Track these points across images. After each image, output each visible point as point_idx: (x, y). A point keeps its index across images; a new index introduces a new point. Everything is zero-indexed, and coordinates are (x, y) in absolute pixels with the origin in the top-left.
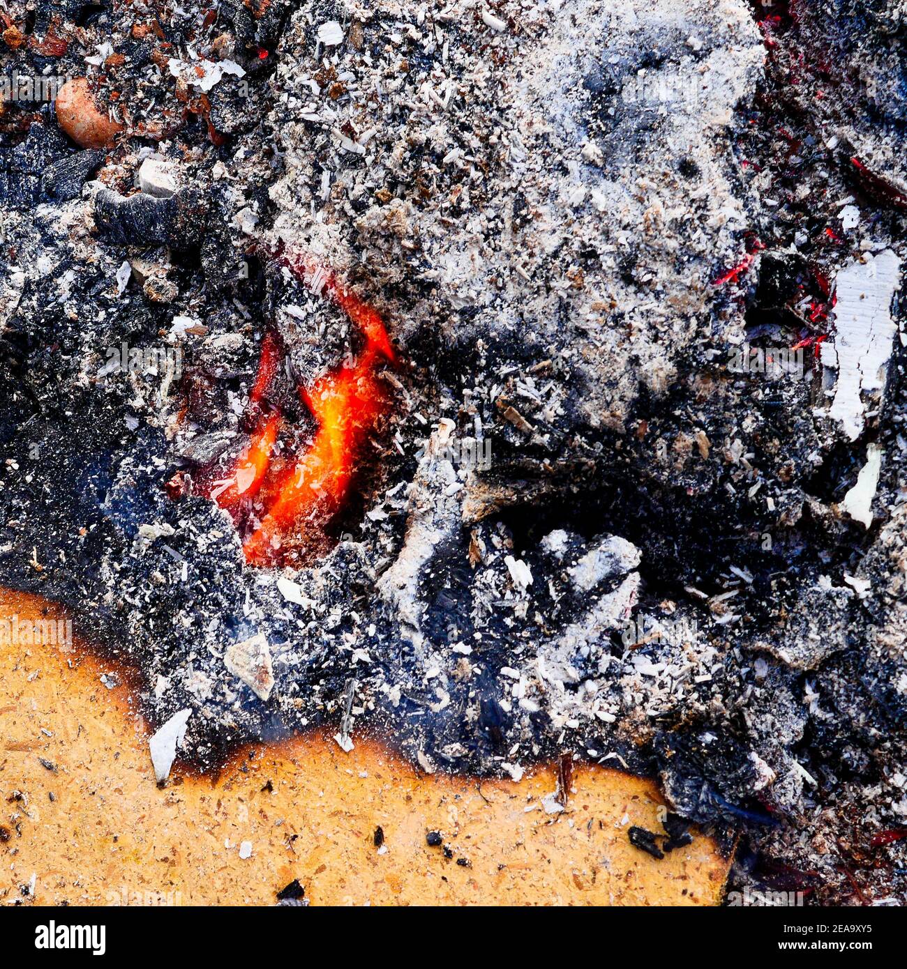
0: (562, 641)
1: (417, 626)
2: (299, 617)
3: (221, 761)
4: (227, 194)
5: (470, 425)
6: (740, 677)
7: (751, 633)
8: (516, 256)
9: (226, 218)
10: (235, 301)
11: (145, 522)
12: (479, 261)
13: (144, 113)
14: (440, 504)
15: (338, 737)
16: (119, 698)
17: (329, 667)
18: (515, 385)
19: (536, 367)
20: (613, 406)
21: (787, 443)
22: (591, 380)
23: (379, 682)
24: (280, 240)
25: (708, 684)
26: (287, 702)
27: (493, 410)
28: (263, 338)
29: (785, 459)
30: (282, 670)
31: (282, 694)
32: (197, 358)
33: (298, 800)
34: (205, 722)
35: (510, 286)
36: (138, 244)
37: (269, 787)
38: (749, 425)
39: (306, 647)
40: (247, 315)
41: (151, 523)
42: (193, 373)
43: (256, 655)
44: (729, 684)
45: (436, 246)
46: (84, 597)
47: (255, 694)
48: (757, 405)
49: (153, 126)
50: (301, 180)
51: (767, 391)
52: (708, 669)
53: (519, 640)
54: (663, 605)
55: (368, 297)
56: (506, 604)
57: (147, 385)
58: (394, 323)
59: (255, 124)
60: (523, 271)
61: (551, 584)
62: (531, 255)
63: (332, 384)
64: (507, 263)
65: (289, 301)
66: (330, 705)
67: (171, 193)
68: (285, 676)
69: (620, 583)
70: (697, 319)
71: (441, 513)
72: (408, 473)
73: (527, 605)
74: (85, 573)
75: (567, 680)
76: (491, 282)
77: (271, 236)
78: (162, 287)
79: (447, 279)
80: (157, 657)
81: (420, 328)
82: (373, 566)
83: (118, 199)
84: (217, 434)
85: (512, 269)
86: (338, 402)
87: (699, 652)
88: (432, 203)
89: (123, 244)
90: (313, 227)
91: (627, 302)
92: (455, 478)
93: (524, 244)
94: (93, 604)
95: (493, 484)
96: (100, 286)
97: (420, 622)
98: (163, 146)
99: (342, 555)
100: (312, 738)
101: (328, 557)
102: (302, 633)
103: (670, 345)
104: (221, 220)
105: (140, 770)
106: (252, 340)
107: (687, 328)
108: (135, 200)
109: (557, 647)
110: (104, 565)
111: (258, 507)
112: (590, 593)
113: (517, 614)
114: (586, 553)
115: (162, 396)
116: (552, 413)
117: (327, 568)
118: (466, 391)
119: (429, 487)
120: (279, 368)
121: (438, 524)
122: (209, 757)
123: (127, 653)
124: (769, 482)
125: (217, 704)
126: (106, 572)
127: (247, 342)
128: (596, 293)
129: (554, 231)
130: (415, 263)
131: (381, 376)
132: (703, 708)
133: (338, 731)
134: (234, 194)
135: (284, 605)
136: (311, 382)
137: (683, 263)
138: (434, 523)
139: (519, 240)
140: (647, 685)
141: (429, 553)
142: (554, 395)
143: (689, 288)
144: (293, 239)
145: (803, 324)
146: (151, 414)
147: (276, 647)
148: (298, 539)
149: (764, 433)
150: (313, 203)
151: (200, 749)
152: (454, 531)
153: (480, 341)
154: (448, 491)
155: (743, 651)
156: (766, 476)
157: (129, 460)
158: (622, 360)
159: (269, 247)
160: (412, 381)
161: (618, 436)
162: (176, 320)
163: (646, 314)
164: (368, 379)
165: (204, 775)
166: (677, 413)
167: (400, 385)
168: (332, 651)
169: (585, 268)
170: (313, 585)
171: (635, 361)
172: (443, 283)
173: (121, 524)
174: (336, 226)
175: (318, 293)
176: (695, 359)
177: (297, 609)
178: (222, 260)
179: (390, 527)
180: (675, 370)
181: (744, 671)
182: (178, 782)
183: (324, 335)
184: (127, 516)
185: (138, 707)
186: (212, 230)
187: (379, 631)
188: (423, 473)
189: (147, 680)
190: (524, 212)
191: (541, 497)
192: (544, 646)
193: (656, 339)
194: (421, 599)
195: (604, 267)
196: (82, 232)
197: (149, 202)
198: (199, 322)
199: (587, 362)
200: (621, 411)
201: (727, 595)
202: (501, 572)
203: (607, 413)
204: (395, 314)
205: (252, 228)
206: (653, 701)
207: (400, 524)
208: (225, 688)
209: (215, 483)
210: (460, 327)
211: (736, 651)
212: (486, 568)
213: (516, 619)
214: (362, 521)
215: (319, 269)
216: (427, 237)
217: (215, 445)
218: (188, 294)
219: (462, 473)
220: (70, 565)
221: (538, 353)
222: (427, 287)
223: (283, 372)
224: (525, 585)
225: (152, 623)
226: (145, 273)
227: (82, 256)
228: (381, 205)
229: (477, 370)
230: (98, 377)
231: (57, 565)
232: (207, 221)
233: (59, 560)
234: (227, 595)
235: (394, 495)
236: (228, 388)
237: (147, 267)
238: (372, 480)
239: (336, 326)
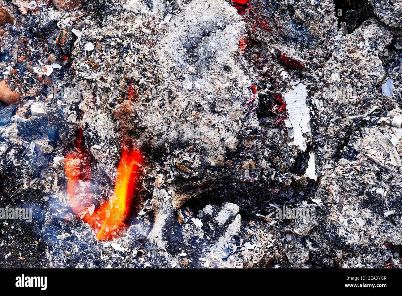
0: (218, 244)
1: (165, 250)
2: (122, 255)
4: (64, 111)
5: (169, 174)
6: (282, 242)
7: (283, 226)
8: (172, 112)
9: (65, 119)
10: (74, 147)
12: (160, 116)
13: (28, 88)
14: (164, 204)
18: (182, 157)
19: (188, 149)
20: (218, 157)
21: (281, 157)
22: (208, 150)
24: (86, 123)
25: (272, 247)
27: (176, 167)
28: (87, 159)
29: (282, 163)
32: (65, 170)
35: (172, 122)
36: (35, 134)
38: (266, 154)
39: (127, 266)
40: (80, 152)
41: (61, 234)
42: (65, 176)
44: (279, 246)
45: (143, 114)
46: (42, 266)
48: (267, 146)
49: (33, 92)
50: (90, 100)
51: (270, 141)
52: (271, 242)
53: (202, 247)
54: (250, 223)
55: (122, 137)
56: (196, 235)
57: (49, 184)
58: (134, 144)
59: (69, 84)
60: (176, 116)
61: (210, 225)
62: (178, 110)
63: (116, 170)
64: (170, 115)
65: (94, 144)
67: (44, 114)
69: (234, 219)
70: (241, 120)
71: (165, 208)
72: (150, 196)
73: (203, 234)
74: (40, 257)
75: (223, 258)
76: (165, 122)
77: (83, 122)
78: (47, 148)
79: (150, 125)
81: (144, 144)
82: (144, 231)
83: (25, 120)
84: (78, 196)
85: (172, 117)
87: (266, 237)
88: (138, 99)
89: (30, 136)
90: (97, 116)
91: (215, 119)
92: (167, 194)
93: (174, 107)
94: (46, 268)
95: (182, 194)
96: (24, 152)
97: (166, 248)
98: (37, 98)
99: (132, 230)
101: (128, 232)
102: (124, 261)
103: (234, 132)
104: (64, 120)
106: (84, 160)
107: (238, 124)
108: (31, 119)
109: (217, 246)
110: (47, 253)
111: (98, 218)
112: (224, 225)
113: (200, 238)
114: (220, 211)
115: (55, 186)
116: (197, 164)
117: (128, 236)
118: (164, 163)
119: (159, 199)
120: (95, 168)
121: (165, 212)
124: (278, 172)
126: (48, 255)
127: (82, 161)
128: (204, 119)
129: (184, 100)
130: (137, 121)
131: (133, 163)
132: (272, 256)
134: (66, 110)
135: (115, 252)
136: (108, 171)
137: (232, 102)
138: (163, 212)
139: (172, 106)
140: (251, 253)
141: (164, 223)
142: (196, 157)
143: (236, 110)
144: (91, 122)
145: (276, 115)
146: (53, 194)
148: (115, 227)
149: (272, 155)
150: (95, 108)
152: (171, 213)
153: (166, 144)
154: (165, 200)
155: (281, 233)
156: (276, 170)
157: (48, 212)
158: (217, 140)
159: (83, 126)
160: (144, 163)
161: (222, 167)
162: (54, 158)
163: (223, 122)
164: (128, 166)
166: (241, 155)
167: (140, 165)
168: (136, 265)
169: (198, 111)
170: (124, 243)
171: (222, 140)
172: (148, 126)
173: (50, 236)
174: (105, 114)
175: (104, 139)
176: (243, 135)
177: (120, 253)
178: (67, 134)
179: (147, 216)
180: (237, 140)
181: (283, 239)
183: (109, 153)
184: (51, 233)
186: (61, 124)
187: (152, 254)
188: (156, 195)
190: (172, 96)
191: (200, 195)
192: (212, 247)
193: (228, 131)
194: (164, 240)
195: (205, 109)
196: (14, 134)
197: (36, 119)
198: (63, 158)
199: (206, 144)
200: (221, 158)
201: (271, 214)
202: (191, 224)
203: (217, 160)
204: (133, 141)
205: (75, 121)
206: (255, 258)
207: (151, 215)
209: (81, 214)
210: (157, 140)
211: (279, 233)
212: (185, 224)
213: (200, 240)
214: (137, 216)
216: (139, 111)
217: (78, 200)
218: (57, 149)
219: (169, 192)
220: (34, 255)
221: (187, 144)
222: (143, 129)
223: (97, 169)
224: (201, 227)
226: (40, 144)
227: (16, 143)
228: (120, 103)
229: (167, 154)
230: (31, 185)
231: (29, 256)
232: (58, 121)
233: (30, 254)
234: (94, 254)
235: (146, 205)
236: (78, 179)
237: (40, 142)
238: (137, 201)
239: (113, 149)
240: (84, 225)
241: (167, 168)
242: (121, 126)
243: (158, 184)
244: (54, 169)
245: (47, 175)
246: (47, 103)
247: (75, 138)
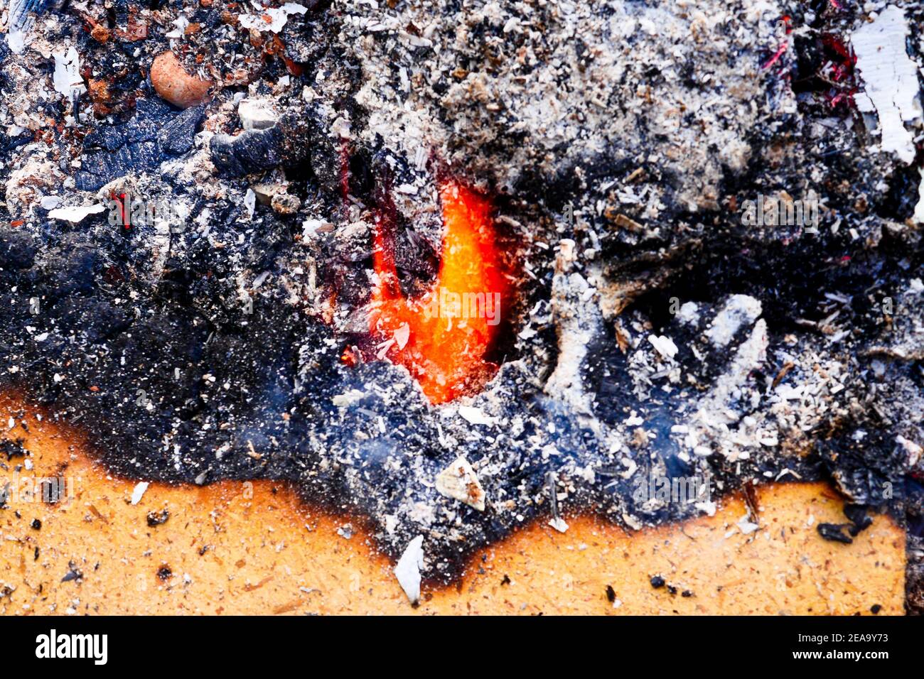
0: (716, 392)
1: (591, 414)
2: (486, 434)
3: (460, 570)
4: (320, 111)
5: (586, 240)
6: (862, 379)
7: (863, 343)
8: (589, 92)
9: (324, 130)
10: (349, 196)
11: (336, 393)
12: (558, 104)
13: (228, 65)
14: (581, 309)
15: (552, 522)
16: (358, 544)
17: (526, 468)
18: (616, 197)
19: (629, 177)
20: (705, 190)
21: (855, 181)
22: (681, 174)
23: (571, 468)
24: (378, 135)
25: (842, 392)
26: (500, 507)
27: (604, 221)
28: (382, 219)
29: (856, 194)
30: (488, 481)
31: (494, 501)
32: (333, 250)
33: (534, 584)
34: (436, 543)
35: (590, 117)
36: (255, 172)
37: (507, 580)
38: (817, 176)
39: (501, 457)
40: (362, 206)
41: (341, 394)
42: (332, 263)
43: (463, 475)
44: (857, 387)
45: (517, 102)
46: (304, 469)
47: (470, 507)
48: (818, 158)
49: (240, 74)
50: (383, 81)
51: (821, 145)
52: (838, 380)
53: (679, 401)
54: (786, 339)
55: (470, 159)
56: (661, 375)
57: (297, 284)
58: (499, 174)
60: (599, 102)
61: (694, 348)
62: (602, 87)
63: (457, 239)
64: (582, 99)
65: (400, 182)
66: (537, 498)
67: (272, 123)
68: (492, 486)
69: (751, 331)
70: (756, 101)
71: (584, 317)
72: (545, 293)
73: (679, 371)
74: (298, 450)
75: (729, 422)
76: (573, 118)
77: (368, 134)
78: (287, 201)
79: (534, 127)
80: (380, 501)
81: (523, 172)
82: (536, 376)
83: (229, 139)
84: (367, 307)
85: (588, 103)
86: (467, 252)
87: (827, 369)
88: (503, 68)
89: (243, 175)
90: (404, 117)
91: (694, 102)
92: (587, 286)
93: (593, 80)
94: (312, 473)
95: (623, 281)
96: (233, 215)
97: (592, 410)
98: (253, 87)
99: (506, 374)
100: (531, 530)
101: (496, 379)
102: (494, 446)
103: (740, 128)
104: (321, 133)
105: (394, 597)
106: (374, 223)
107: (750, 110)
108: (244, 136)
109: (713, 397)
110: (313, 438)
111: (418, 356)
112: (729, 347)
113: (672, 380)
114: (716, 315)
115: (312, 289)
116: (656, 210)
117: (498, 388)
118: (576, 213)
119: (567, 299)
120: (402, 240)
121: (584, 326)
122: (448, 570)
123: (353, 505)
124: (847, 217)
125: (442, 525)
126: (316, 444)
128: (666, 103)
129: (615, 62)
130: (503, 120)
131: (498, 220)
132: (845, 412)
133: (550, 518)
134: (326, 110)
135: (471, 428)
136: (438, 243)
137: (733, 58)
138: (580, 327)
139: (587, 77)
140: (795, 407)
141: (583, 352)
142: (652, 195)
143: (744, 77)
144: (389, 132)
145: (830, 85)
146: (307, 306)
147: (476, 465)
148: (460, 372)
149: (832, 179)
150: (398, 97)
151: (439, 566)
152: (599, 329)
153: (578, 169)
154: (583, 298)
155: (858, 358)
156: (843, 213)
157: (305, 347)
158: (703, 151)
159: (369, 144)
160: (526, 218)
161: (714, 214)
162: (305, 225)
163: (712, 109)
164: (487, 226)
165: (449, 585)
166: (759, 181)
167: (516, 223)
168: (524, 454)
169: (651, 85)
170: (490, 405)
171: (713, 149)
172: (532, 130)
173: (316, 401)
174: (424, 110)
175: (423, 168)
176: (763, 134)
177: (483, 428)
178: (330, 165)
179: (540, 341)
180: (749, 147)
181: (864, 373)
182: (428, 598)
183: (439, 202)
184: (319, 393)
185: (377, 547)
186: (316, 143)
187: (558, 426)
188: (558, 289)
189: (378, 522)
190: (585, 54)
191: (666, 280)
192: (702, 400)
193: (726, 126)
194: (588, 391)
195: (668, 79)
196: (205, 175)
197: (257, 135)
198: (324, 221)
199: (673, 161)
200: (713, 193)
201: (831, 318)
202: (648, 350)
203: (701, 198)
204: (497, 167)
205: (348, 132)
206: (804, 418)
207: (551, 336)
208: (445, 510)
209: (379, 347)
210: (556, 162)
211: (854, 359)
212: (635, 351)
213: (672, 385)
214: (516, 342)
215: (419, 149)
216: (507, 97)
217: (370, 315)
218: (308, 202)
219: (591, 280)
220: (284, 447)
221: (629, 165)
222: (519, 137)
223: (407, 242)
224: (673, 355)
225: (367, 475)
226: (269, 194)
227: (212, 194)
228: (459, 82)
229: (581, 193)
230: (255, 288)
231: (272, 450)
232: (309, 137)
233: (273, 445)
234: (422, 434)
235: (537, 314)
236: (364, 268)
237: (268, 188)
238: (514, 308)
239: (447, 191)
240: (394, 370)
241: (583, 225)
242: (464, 135)
243: (564, 262)
244: (306, 248)
245: (291, 264)
246: (278, 98)
247: (349, 174)
